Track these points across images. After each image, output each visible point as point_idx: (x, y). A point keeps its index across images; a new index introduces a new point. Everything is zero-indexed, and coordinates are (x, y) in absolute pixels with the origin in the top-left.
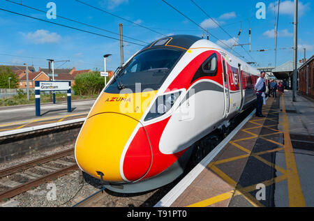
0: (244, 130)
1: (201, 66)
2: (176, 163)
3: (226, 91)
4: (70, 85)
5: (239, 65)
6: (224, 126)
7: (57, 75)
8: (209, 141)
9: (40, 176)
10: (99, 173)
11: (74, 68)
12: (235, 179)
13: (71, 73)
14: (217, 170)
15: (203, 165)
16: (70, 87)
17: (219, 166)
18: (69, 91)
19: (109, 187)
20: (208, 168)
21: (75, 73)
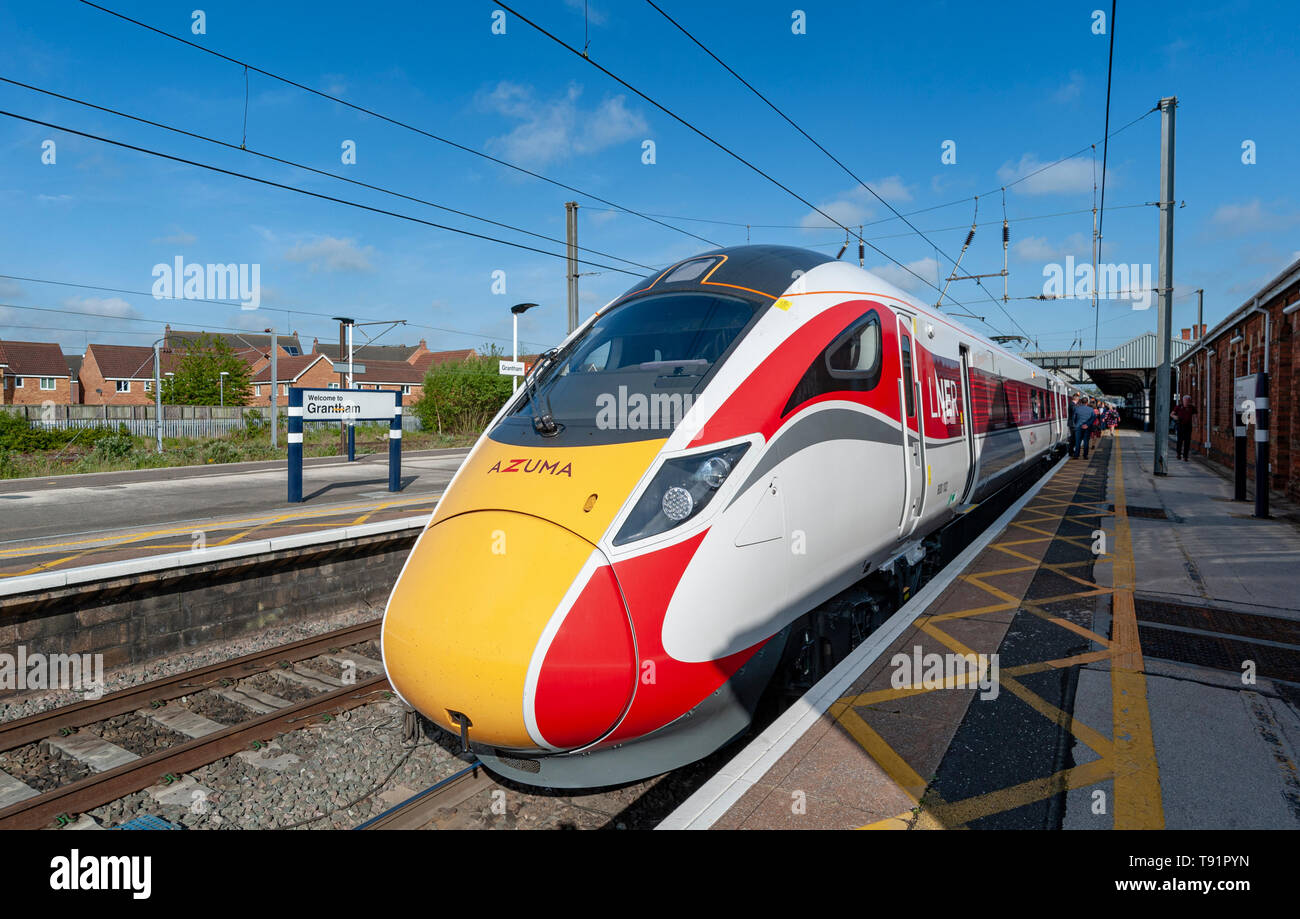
0: (972, 579)
1: (822, 355)
2: (723, 691)
3: (912, 440)
4: (399, 403)
5: (963, 350)
6: (902, 561)
7: (362, 369)
8: (846, 615)
9: (284, 704)
10: (457, 716)
11: (423, 343)
12: (920, 768)
13: (412, 360)
14: (860, 726)
15: (814, 705)
16: (398, 411)
17: (871, 714)
18: (396, 423)
19: (493, 762)
20: (830, 717)
21: (427, 359)
